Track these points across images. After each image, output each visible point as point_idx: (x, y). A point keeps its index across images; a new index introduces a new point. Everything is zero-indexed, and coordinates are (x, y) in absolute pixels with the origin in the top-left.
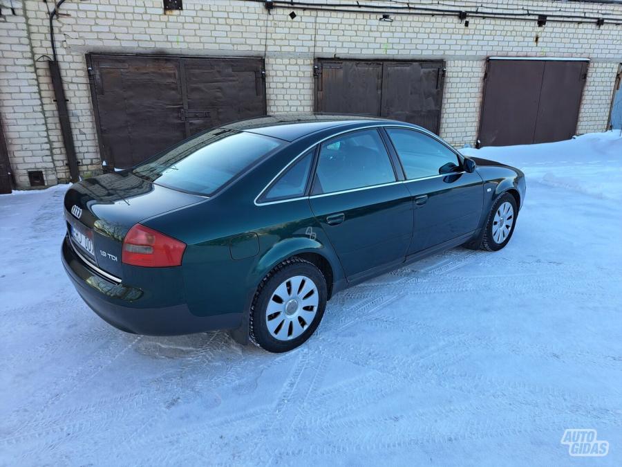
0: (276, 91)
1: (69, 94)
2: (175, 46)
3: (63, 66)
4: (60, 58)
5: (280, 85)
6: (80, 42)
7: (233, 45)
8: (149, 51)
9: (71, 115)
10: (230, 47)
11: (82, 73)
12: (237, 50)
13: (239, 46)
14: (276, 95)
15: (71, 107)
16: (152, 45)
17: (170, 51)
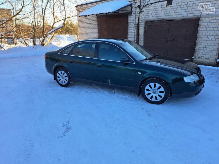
0: (202, 32)
1: (140, 33)
2: (168, 17)
3: (140, 25)
4: (140, 23)
5: (205, 29)
6: (144, 19)
7: (187, 14)
8: (160, 19)
9: (139, 38)
10: (186, 15)
11: (143, 27)
12: (189, 16)
13: (190, 14)
14: (202, 33)
15: (140, 36)
16: (161, 17)
17: (166, 19)
